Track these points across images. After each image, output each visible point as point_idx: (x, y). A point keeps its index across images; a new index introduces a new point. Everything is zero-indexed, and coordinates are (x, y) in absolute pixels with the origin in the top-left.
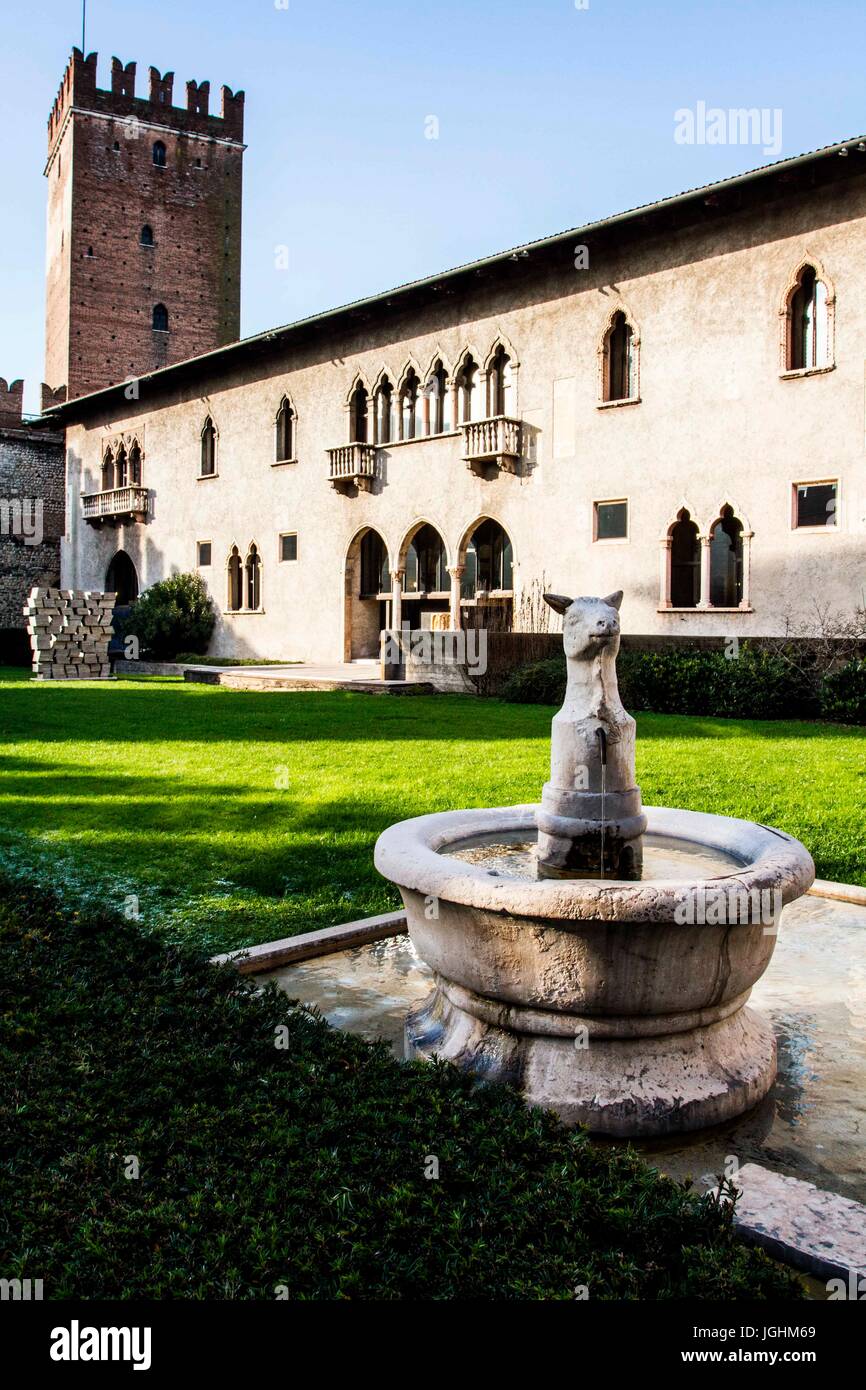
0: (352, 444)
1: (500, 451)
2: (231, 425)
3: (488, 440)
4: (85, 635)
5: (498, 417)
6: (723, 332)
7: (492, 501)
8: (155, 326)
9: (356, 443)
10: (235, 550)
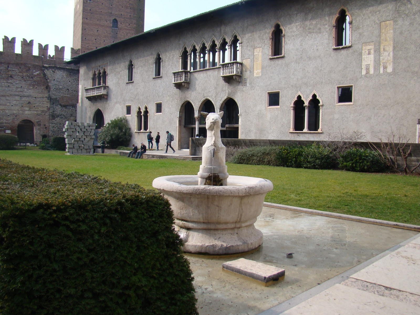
0: (182, 70)
1: (234, 73)
2: (139, 63)
3: (230, 70)
4: (85, 139)
5: (234, 61)
6: (314, 32)
7: (231, 92)
8: (113, 27)
9: (183, 70)
10: (139, 109)
